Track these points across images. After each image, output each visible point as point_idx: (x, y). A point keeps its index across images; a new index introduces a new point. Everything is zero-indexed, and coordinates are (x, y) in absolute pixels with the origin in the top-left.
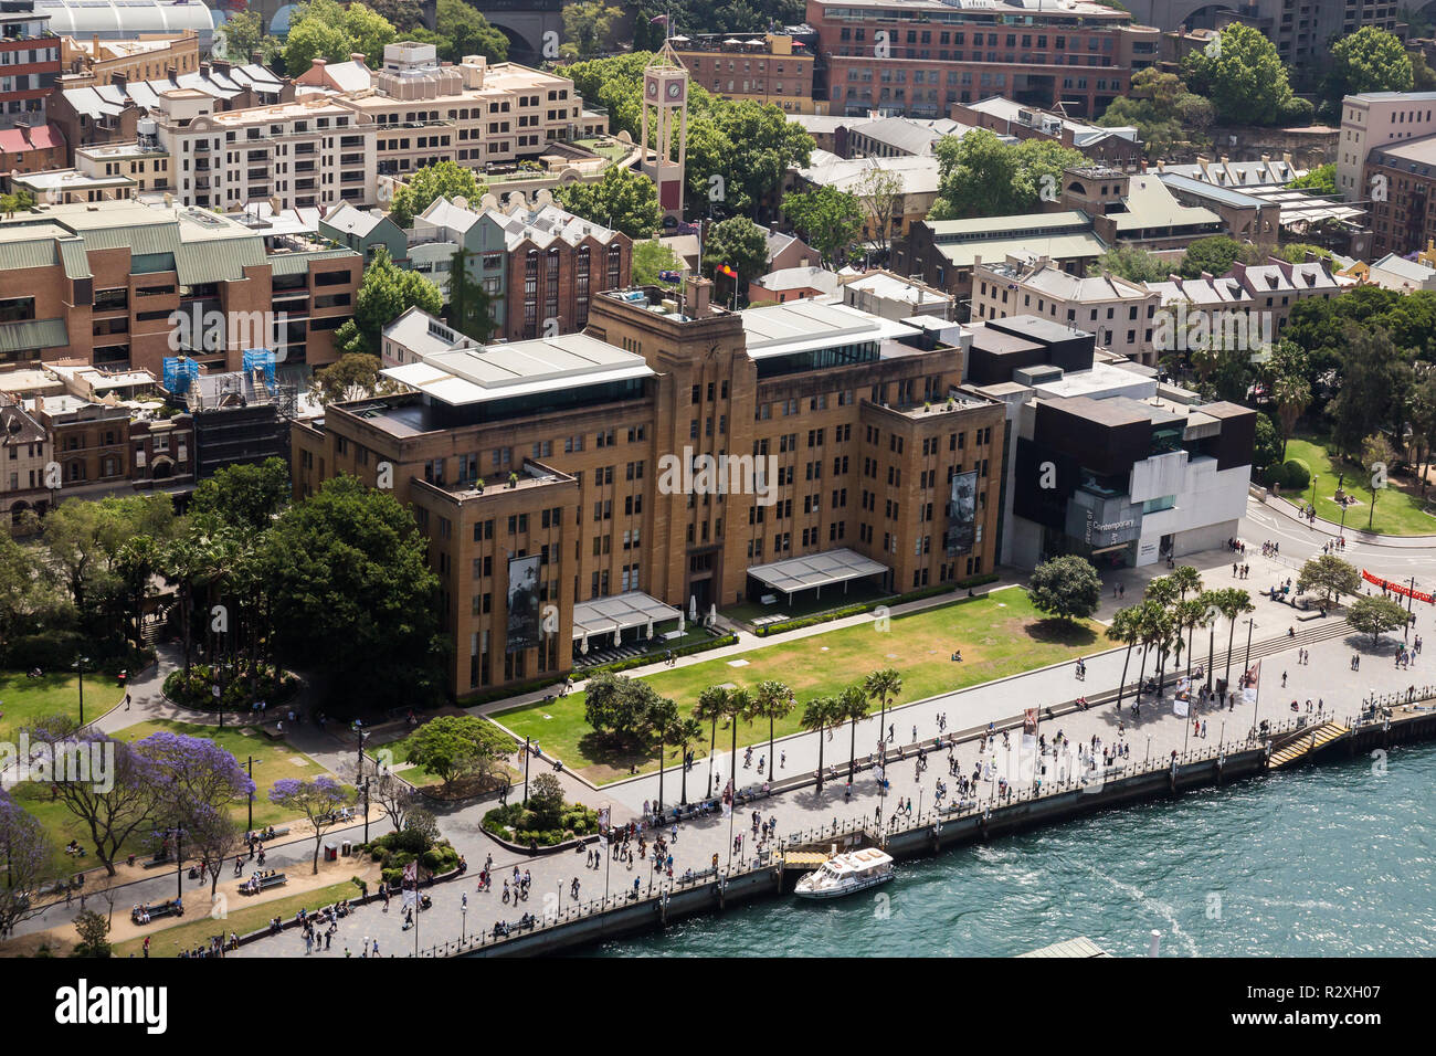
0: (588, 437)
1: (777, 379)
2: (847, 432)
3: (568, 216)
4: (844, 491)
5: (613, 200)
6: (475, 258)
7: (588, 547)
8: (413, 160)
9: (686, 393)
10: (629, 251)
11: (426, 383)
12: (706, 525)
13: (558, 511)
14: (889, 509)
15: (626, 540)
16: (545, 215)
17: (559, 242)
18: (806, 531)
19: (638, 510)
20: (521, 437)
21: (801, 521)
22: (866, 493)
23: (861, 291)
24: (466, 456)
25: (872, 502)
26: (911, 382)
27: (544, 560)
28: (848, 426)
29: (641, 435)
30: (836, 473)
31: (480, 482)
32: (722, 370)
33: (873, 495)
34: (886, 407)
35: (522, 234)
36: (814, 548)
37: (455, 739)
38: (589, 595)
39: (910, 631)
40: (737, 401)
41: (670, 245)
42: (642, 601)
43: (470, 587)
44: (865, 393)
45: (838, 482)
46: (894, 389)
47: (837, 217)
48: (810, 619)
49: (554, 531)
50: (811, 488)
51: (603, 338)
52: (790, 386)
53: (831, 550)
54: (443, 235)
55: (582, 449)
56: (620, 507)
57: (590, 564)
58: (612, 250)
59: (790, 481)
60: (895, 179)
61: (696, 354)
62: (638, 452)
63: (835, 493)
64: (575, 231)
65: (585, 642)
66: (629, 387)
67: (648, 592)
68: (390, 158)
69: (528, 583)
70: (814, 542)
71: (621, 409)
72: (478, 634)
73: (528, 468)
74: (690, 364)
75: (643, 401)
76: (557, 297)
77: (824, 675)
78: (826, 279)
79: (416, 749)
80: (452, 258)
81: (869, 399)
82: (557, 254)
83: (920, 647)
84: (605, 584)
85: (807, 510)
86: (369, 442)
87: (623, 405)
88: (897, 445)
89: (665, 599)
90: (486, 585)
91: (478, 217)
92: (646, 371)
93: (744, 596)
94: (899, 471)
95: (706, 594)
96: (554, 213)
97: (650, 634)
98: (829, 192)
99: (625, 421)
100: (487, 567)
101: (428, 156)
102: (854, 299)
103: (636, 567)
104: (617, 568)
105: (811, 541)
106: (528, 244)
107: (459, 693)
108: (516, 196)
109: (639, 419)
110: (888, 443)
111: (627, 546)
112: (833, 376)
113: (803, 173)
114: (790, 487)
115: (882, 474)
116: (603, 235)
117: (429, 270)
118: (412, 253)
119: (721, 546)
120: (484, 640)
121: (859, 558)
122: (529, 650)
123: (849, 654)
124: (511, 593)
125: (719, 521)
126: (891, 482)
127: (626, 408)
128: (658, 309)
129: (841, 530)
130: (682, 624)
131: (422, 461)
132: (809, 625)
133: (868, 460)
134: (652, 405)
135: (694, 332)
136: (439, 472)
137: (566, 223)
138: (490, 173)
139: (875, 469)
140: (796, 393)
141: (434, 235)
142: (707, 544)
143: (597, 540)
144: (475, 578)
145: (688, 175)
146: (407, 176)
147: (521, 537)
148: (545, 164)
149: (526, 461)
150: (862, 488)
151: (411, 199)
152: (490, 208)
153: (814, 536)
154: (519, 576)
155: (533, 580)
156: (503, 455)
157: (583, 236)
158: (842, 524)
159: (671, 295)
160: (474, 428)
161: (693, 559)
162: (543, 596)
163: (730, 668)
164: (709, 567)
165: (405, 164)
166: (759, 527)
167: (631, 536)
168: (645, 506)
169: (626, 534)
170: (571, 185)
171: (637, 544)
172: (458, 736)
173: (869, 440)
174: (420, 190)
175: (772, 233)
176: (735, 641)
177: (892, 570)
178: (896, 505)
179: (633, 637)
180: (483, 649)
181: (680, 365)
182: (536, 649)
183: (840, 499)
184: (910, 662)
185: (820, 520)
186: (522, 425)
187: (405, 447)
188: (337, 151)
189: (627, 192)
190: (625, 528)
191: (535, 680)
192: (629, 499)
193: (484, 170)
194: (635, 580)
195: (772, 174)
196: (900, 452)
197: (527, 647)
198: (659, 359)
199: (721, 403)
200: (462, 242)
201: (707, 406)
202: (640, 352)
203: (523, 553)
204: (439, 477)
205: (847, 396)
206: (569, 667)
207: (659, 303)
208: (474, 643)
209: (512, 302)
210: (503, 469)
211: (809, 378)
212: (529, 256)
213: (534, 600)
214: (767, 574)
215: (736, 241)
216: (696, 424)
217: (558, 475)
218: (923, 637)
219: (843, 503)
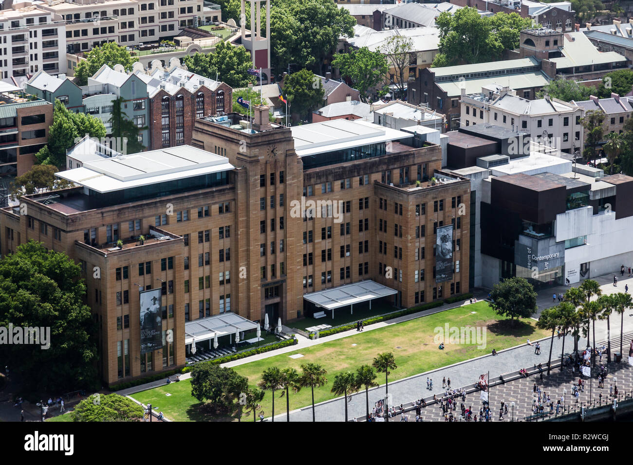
0: (192, 211)
1: (318, 169)
2: (367, 203)
3: (190, 74)
4: (366, 242)
5: (222, 64)
6: (128, 103)
7: (195, 284)
8: (90, 43)
9: (256, 180)
10: (230, 95)
11: (85, 180)
12: (274, 267)
13: (171, 259)
14: (396, 252)
15: (221, 279)
16: (175, 74)
17: (183, 91)
18: (342, 269)
19: (228, 259)
20: (147, 212)
21: (338, 263)
22: (381, 242)
23: (385, 115)
24: (111, 226)
25: (385, 248)
26: (408, 168)
27: (163, 292)
28: (366, 199)
29: (228, 210)
30: (361, 230)
31: (119, 242)
32: (279, 164)
33: (385, 244)
34: (392, 185)
35: (159, 87)
36: (348, 280)
37: (103, 408)
38: (198, 316)
39: (412, 331)
40: (290, 185)
41: (260, 91)
42: (233, 318)
43: (114, 311)
44: (377, 177)
45: (363, 236)
46: (396, 173)
47: (369, 67)
48: (345, 326)
49: (170, 273)
50: (344, 240)
51: (202, 147)
52: (326, 174)
53: (360, 281)
54: (106, 89)
55: (188, 219)
56: (215, 257)
57: (197, 295)
58: (218, 95)
59: (329, 236)
60: (408, 41)
61: (263, 155)
62: (226, 220)
63: (361, 243)
64: (194, 83)
65: (194, 346)
66: (218, 177)
67: (237, 313)
68: (75, 43)
69: (154, 308)
70: (348, 276)
71: (213, 192)
72: (122, 342)
73: (152, 232)
74: (258, 161)
75: (228, 187)
76: (183, 127)
77: (352, 362)
78: (363, 108)
79: (78, 416)
80: (112, 104)
81: (380, 181)
82: (182, 98)
83: (418, 341)
84: (208, 309)
85: (342, 255)
86: (47, 219)
87: (214, 189)
88: (399, 209)
89: (249, 317)
90: (125, 309)
91: (129, 76)
92: (229, 167)
93: (302, 313)
94: (401, 227)
95: (275, 312)
96: (182, 73)
97: (237, 340)
98: (364, 51)
99: (216, 200)
100: (125, 297)
101: (100, 40)
102: (381, 120)
103: (228, 296)
104: (216, 296)
105: (346, 275)
106: (162, 93)
107: (110, 381)
108: (156, 63)
109: (226, 198)
110: (393, 208)
111: (222, 283)
112: (355, 166)
113: (349, 40)
114: (330, 240)
115: (391, 230)
116: (212, 85)
117: (98, 112)
118: (86, 102)
119: (284, 281)
120: (126, 346)
121: (379, 286)
122: (156, 351)
123: (370, 348)
124: (142, 314)
125: (282, 264)
126: (396, 234)
127: (216, 191)
128: (237, 127)
129: (366, 268)
130: (259, 333)
131: (82, 229)
132: (345, 330)
133: (381, 220)
134: (234, 189)
135: (260, 140)
136: (93, 237)
137: (189, 78)
138: (142, 49)
139: (386, 226)
140: (330, 178)
141: (100, 89)
142: (275, 280)
143: (201, 279)
144: (118, 305)
145: (273, 45)
146: (85, 53)
147: (147, 277)
148: (178, 43)
149: (151, 228)
150: (378, 239)
151: (87, 68)
152: (139, 71)
153: (348, 272)
154: (148, 303)
155: (157, 306)
156: (136, 225)
157: (199, 86)
158: (366, 264)
159: (245, 118)
160: (116, 207)
161: (266, 290)
162: (164, 316)
163: (290, 359)
164: (277, 295)
165: (85, 46)
166: (310, 267)
167: (224, 276)
168: (233, 255)
169: (221, 274)
170: (194, 55)
171: (228, 281)
172: (106, 408)
173: (381, 207)
174: (93, 62)
175: (327, 80)
176: (295, 342)
177: (400, 292)
178: (401, 249)
179: (226, 342)
180: (126, 352)
181: (251, 162)
182: (161, 351)
183: (364, 247)
184: (411, 351)
185: (351, 262)
186: (147, 204)
187: (70, 221)
188: (40, 39)
189: (231, 57)
190: (220, 272)
191: (160, 372)
192: (221, 251)
193: (138, 47)
194: (228, 305)
195: (329, 42)
196: (401, 214)
197: (154, 350)
198: (238, 158)
199: (280, 187)
200: (119, 93)
201: (270, 189)
202: (225, 155)
203: (149, 288)
204: (93, 240)
205: (365, 178)
206: (183, 363)
207: (239, 123)
208: (119, 348)
209: (154, 131)
210: (136, 233)
211: (339, 168)
212: (163, 100)
213: (159, 319)
214: (316, 298)
215: (301, 85)
216: (264, 200)
217: (171, 236)
218: (419, 334)
219: (366, 250)
